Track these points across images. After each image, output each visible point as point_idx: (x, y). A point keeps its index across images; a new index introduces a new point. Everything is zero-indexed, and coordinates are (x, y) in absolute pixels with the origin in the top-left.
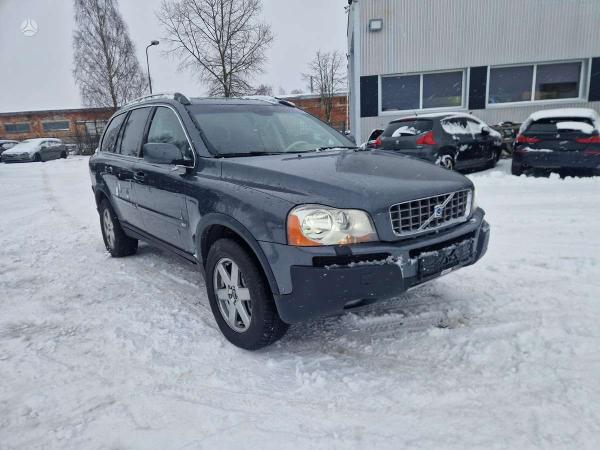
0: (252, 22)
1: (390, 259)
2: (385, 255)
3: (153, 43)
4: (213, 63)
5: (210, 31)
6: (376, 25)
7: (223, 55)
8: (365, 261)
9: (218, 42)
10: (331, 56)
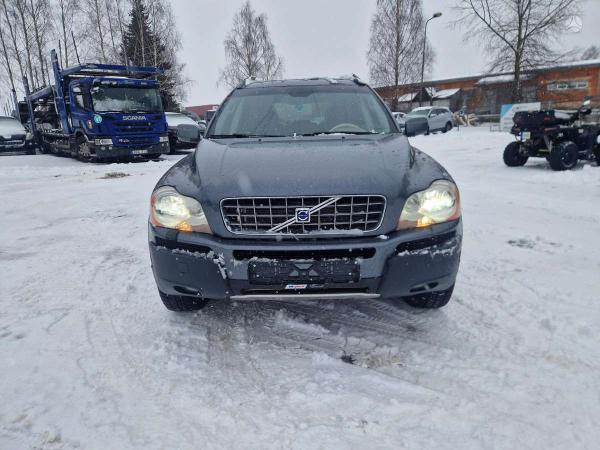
1: (211, 254)
2: (206, 249)
3: (435, 16)
4: (506, 28)
8: (186, 249)
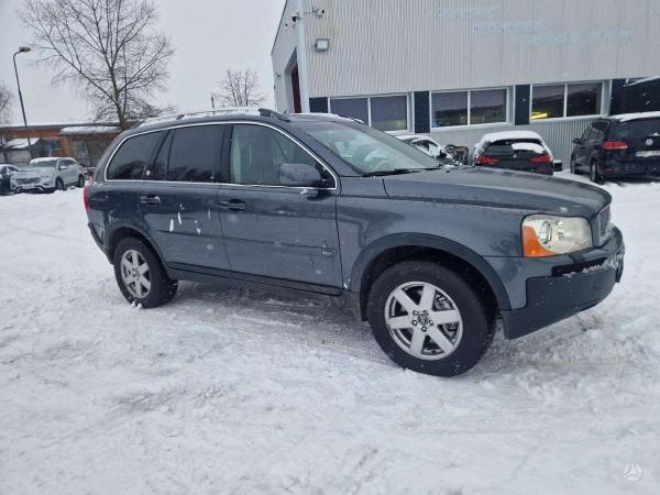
0: (146, 32)
2: (603, 259)
3: (23, 50)
4: (99, 77)
5: (92, 38)
6: (322, 45)
7: (111, 69)
9: (105, 53)
10: (243, 75)
